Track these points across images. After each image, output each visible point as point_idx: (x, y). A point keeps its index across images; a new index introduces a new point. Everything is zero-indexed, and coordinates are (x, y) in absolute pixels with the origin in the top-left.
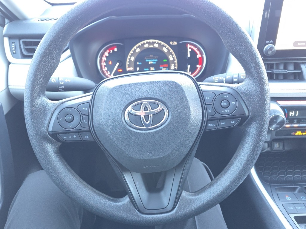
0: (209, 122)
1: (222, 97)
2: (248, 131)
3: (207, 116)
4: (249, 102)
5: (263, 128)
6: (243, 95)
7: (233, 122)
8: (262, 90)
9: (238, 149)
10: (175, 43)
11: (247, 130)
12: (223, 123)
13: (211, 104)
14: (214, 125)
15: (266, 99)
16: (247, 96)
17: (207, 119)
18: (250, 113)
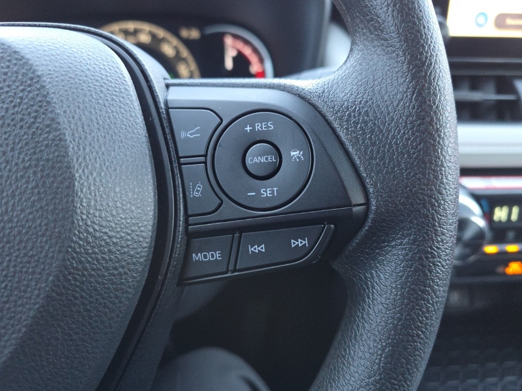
0: (196, 242)
1: (248, 128)
2: (367, 284)
3: (187, 216)
4: (366, 148)
5: (431, 272)
6: (341, 119)
7: (300, 243)
8: (419, 94)
9: (328, 359)
10: (194, 34)
11: (361, 279)
12: (256, 249)
13: (202, 159)
14: (217, 255)
15: (439, 136)
16: (356, 123)
17: (186, 229)
18: (373, 202)
